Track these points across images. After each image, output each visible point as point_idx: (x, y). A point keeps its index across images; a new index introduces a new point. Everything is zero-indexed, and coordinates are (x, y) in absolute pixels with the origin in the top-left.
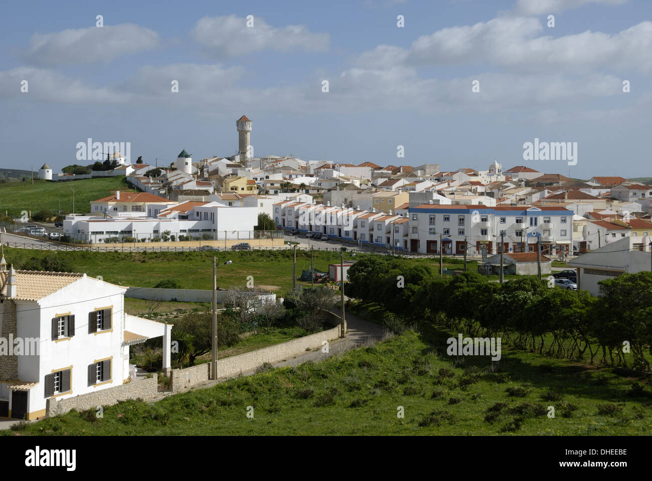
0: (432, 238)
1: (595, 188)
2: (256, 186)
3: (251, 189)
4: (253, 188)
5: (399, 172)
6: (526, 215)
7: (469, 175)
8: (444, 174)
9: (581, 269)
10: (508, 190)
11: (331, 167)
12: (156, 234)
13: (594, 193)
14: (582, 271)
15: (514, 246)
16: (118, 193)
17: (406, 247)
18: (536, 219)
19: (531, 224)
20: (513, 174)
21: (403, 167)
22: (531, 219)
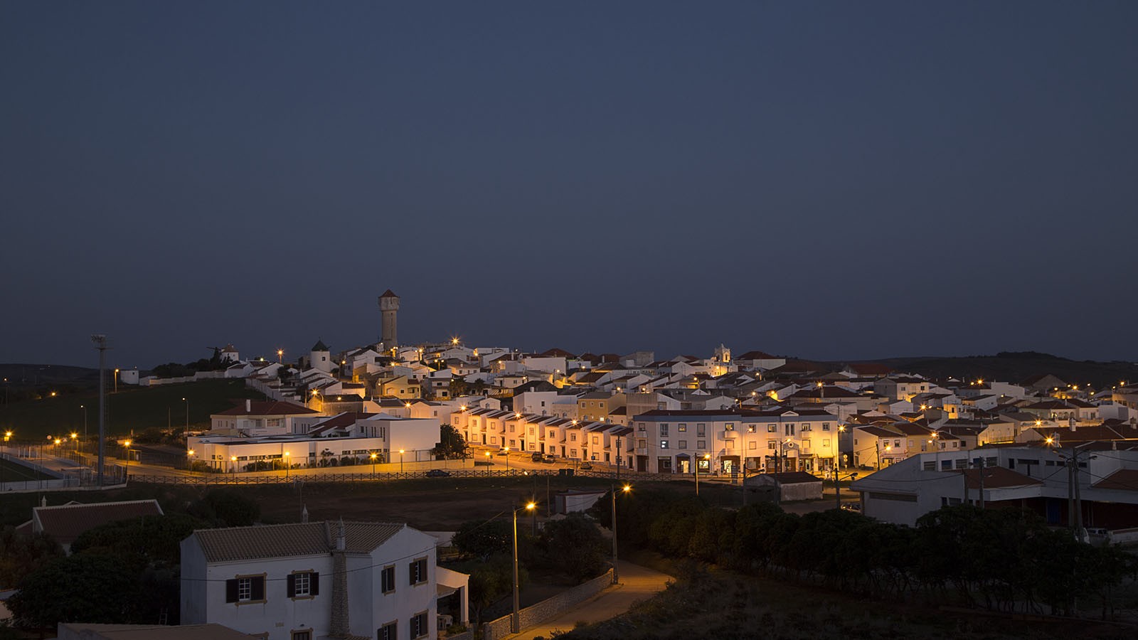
0: (665, 454)
1: (853, 380)
2: (419, 386)
3: (413, 392)
4: (416, 390)
5: (601, 362)
6: (780, 421)
7: (691, 365)
8: (660, 365)
9: (865, 493)
10: (743, 385)
11: (513, 359)
12: (313, 458)
13: (854, 387)
14: (867, 496)
15: (767, 461)
16: (248, 402)
17: (631, 466)
18: (792, 426)
19: (787, 433)
20: (747, 362)
21: (604, 355)
22: (787, 426)
